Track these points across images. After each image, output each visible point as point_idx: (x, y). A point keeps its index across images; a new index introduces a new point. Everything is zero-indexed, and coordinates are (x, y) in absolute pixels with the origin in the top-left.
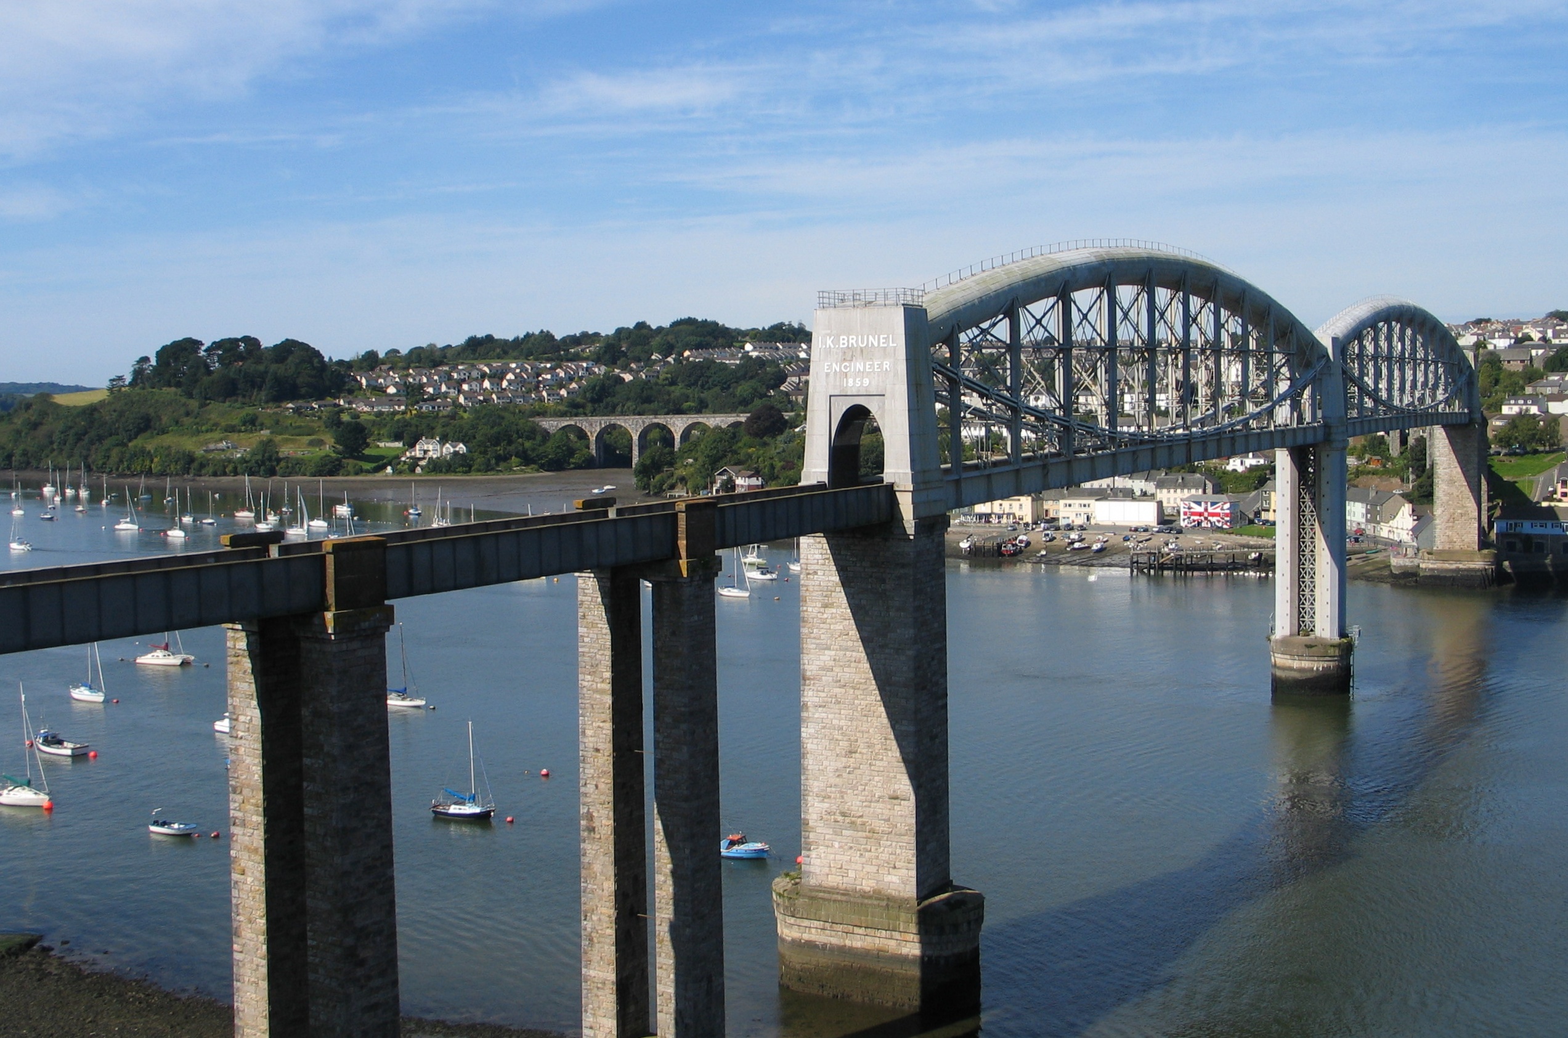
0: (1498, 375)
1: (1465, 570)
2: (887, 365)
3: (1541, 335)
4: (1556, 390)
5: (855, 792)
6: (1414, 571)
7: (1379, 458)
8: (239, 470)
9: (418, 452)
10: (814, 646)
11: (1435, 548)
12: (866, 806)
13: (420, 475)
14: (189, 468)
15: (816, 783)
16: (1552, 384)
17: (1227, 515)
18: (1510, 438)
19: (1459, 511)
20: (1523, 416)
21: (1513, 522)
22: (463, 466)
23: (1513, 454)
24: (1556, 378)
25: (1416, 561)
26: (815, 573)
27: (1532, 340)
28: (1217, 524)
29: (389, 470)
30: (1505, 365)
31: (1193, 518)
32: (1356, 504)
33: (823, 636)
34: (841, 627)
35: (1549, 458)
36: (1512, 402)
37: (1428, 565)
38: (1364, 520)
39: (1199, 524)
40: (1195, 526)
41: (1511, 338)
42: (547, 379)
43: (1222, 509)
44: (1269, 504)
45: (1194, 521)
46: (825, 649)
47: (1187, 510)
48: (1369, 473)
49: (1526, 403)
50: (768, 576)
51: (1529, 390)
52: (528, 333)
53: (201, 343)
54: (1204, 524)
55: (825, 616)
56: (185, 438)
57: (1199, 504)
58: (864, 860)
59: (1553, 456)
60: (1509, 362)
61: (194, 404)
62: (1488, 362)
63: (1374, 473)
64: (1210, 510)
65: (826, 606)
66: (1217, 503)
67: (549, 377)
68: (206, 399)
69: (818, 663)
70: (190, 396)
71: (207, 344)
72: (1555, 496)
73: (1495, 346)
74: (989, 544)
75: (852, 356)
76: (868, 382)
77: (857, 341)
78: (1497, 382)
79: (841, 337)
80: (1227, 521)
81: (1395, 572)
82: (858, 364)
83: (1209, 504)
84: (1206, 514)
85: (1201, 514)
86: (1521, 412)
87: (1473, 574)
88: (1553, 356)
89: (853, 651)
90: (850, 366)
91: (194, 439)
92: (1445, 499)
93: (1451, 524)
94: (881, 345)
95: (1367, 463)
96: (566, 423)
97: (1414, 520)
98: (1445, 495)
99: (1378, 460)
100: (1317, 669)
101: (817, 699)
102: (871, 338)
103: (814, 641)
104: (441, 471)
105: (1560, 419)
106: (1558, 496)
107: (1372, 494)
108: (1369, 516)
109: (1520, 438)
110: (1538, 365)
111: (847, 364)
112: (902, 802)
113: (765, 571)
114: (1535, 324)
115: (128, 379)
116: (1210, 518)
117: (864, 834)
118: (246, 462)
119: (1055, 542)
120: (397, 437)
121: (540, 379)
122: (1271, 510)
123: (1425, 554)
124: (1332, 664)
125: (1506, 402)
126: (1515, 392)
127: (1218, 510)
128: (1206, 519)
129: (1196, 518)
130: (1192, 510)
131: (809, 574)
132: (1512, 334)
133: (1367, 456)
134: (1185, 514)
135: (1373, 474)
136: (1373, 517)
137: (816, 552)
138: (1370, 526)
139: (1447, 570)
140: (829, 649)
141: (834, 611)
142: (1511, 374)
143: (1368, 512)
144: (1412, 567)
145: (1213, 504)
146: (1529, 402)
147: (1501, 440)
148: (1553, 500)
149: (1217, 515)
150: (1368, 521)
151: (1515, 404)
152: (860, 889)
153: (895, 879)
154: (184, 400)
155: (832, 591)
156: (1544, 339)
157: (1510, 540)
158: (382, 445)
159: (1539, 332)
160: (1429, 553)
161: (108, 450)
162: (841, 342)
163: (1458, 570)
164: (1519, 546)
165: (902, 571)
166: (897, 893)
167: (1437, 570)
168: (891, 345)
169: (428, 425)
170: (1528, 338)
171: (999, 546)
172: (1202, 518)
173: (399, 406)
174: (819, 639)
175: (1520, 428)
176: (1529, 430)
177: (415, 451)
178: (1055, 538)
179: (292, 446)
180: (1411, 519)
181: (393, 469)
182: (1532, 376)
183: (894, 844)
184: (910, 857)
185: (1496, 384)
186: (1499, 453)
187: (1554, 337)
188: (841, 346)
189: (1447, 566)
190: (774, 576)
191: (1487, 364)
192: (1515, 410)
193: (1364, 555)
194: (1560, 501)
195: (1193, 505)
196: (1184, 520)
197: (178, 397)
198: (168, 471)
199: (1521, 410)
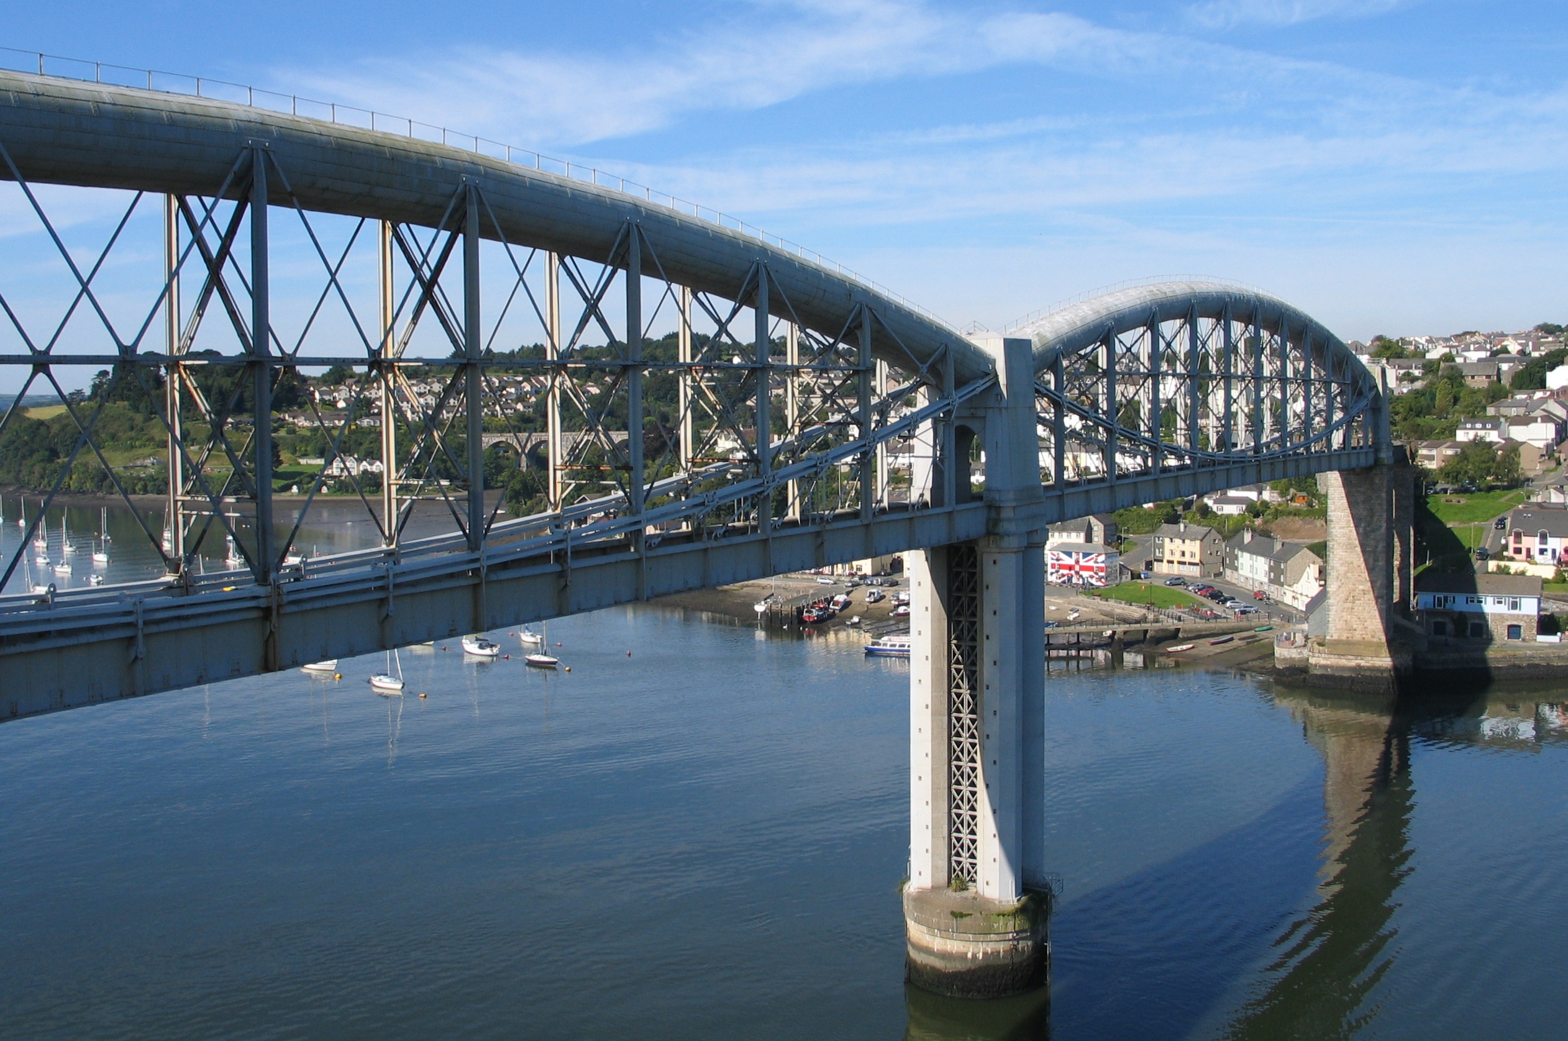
0: (1459, 392)
1: (1369, 669)
3: (1520, 348)
4: (1521, 411)
6: (1302, 665)
7: (1304, 494)
8: (149, 488)
9: (335, 470)
11: (1328, 638)
13: (326, 495)
14: (102, 485)
16: (1519, 405)
17: (1101, 569)
18: (1458, 473)
19: (1361, 587)
20: (1478, 444)
21: (1441, 595)
22: (370, 485)
23: (1463, 491)
24: (1524, 396)
25: (1306, 652)
27: (1509, 352)
28: (1090, 580)
29: (295, 489)
30: (1468, 381)
31: (1062, 571)
32: (1259, 558)
35: (1507, 498)
36: (1469, 426)
37: (1320, 660)
38: (1266, 580)
39: (1070, 579)
40: (1064, 582)
41: (1487, 350)
42: (511, 393)
43: (1096, 562)
44: (1163, 553)
45: (1063, 575)
47: (1055, 562)
48: (1290, 513)
49: (1484, 428)
50: (488, 651)
51: (1491, 411)
52: (523, 347)
54: (1074, 580)
56: (118, 453)
57: (1069, 554)
59: (1512, 494)
60: (1473, 377)
61: (139, 418)
62: (1449, 378)
63: (1296, 513)
64: (1082, 562)
66: (1091, 554)
67: (513, 390)
68: (151, 413)
70: (136, 409)
72: (1505, 553)
73: (1465, 359)
74: (786, 609)
78: (1456, 400)
80: (1103, 577)
81: (1279, 666)
83: (1081, 554)
84: (1077, 568)
85: (1070, 568)
86: (1475, 439)
87: (1379, 674)
88: (1522, 371)
91: (126, 454)
92: (1342, 569)
93: (1349, 605)
95: (1291, 500)
96: (497, 440)
97: (1320, 586)
98: (1342, 565)
99: (1304, 497)
100: (974, 956)
104: (347, 491)
105: (1521, 449)
106: (1510, 553)
107: (1278, 546)
108: (1272, 574)
109: (1471, 473)
110: (1506, 382)
113: (484, 643)
114: (1516, 337)
115: (88, 392)
116: (1081, 573)
118: (154, 480)
119: (882, 604)
120: (321, 454)
121: (504, 392)
122: (1165, 561)
123: (1316, 646)
124: (1002, 947)
125: (1461, 426)
126: (1475, 414)
127: (1091, 563)
128: (1077, 573)
129: (1066, 572)
130: (1060, 562)
132: (1488, 346)
133: (1292, 491)
134: (1053, 566)
135: (1295, 515)
136: (1277, 576)
138: (1274, 587)
139: (1343, 668)
142: (1474, 392)
143: (1271, 569)
144: (1300, 660)
145: (1085, 555)
146: (1489, 426)
147: (1447, 475)
148: (1502, 558)
149: (1090, 569)
150: (1271, 581)
151: (1471, 429)
154: (131, 414)
156: (1522, 352)
157: (1440, 620)
158: (303, 461)
159: (1520, 344)
160: (1320, 644)
161: (32, 466)
163: (1359, 668)
164: (1450, 627)
167: (1331, 667)
169: (356, 441)
170: (1505, 350)
171: (800, 611)
172: (1073, 572)
173: (339, 420)
175: (1471, 460)
176: (1484, 462)
177: (332, 468)
178: (883, 597)
179: (216, 462)
180: (1317, 584)
181: (299, 489)
182: (1496, 394)
185: (1455, 403)
186: (1445, 491)
187: (1534, 349)
189: (1343, 662)
190: (495, 650)
191: (1446, 380)
192: (1471, 435)
193: (1252, 633)
194: (1512, 559)
195: (1062, 556)
196: (1052, 574)
197: (126, 411)
198: (85, 489)
199: (1476, 435)
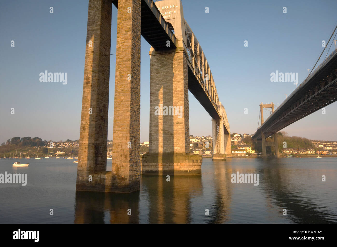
2: (175, 11)
5: (166, 123)
10: (154, 84)
12: (169, 127)
15: (154, 123)
26: (155, 65)
33: (157, 81)
34: (162, 78)
46: (157, 85)
53: (20, 138)
55: (157, 76)
58: (168, 143)
65: (158, 73)
69: (155, 89)
71: (21, 138)
75: (165, 11)
76: (170, 16)
77: (167, 7)
79: (162, 7)
82: (167, 13)
89: (166, 84)
90: (165, 13)
94: (173, 7)
101: (155, 99)
102: (171, 6)
103: (154, 83)
111: (164, 13)
112: (181, 124)
115: (6, 143)
117: (168, 135)
120: (53, 151)
131: (153, 65)
137: (155, 59)
140: (159, 85)
141: (160, 74)
152: (167, 152)
153: (179, 148)
155: (159, 69)
162: (162, 8)
165: (180, 61)
166: (179, 152)
168: (176, 6)
174: (156, 82)
183: (178, 137)
184: (183, 140)
188: (162, 9)
